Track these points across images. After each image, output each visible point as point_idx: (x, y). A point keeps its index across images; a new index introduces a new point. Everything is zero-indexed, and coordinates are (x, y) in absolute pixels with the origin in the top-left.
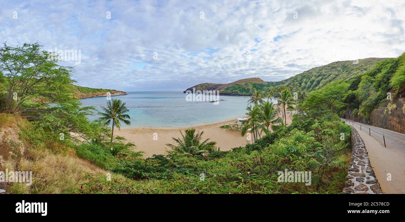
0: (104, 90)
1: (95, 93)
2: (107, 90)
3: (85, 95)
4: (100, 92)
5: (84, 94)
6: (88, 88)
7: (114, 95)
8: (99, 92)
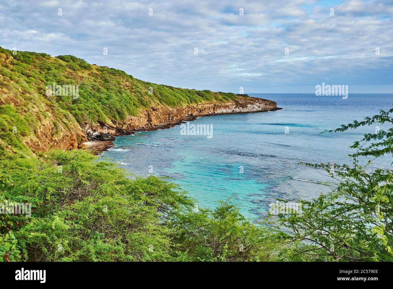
0: (216, 93)
1: (195, 105)
2: (225, 94)
3: (175, 110)
4: (207, 102)
5: (171, 109)
6: (171, 88)
7: (245, 110)
8: (203, 102)
